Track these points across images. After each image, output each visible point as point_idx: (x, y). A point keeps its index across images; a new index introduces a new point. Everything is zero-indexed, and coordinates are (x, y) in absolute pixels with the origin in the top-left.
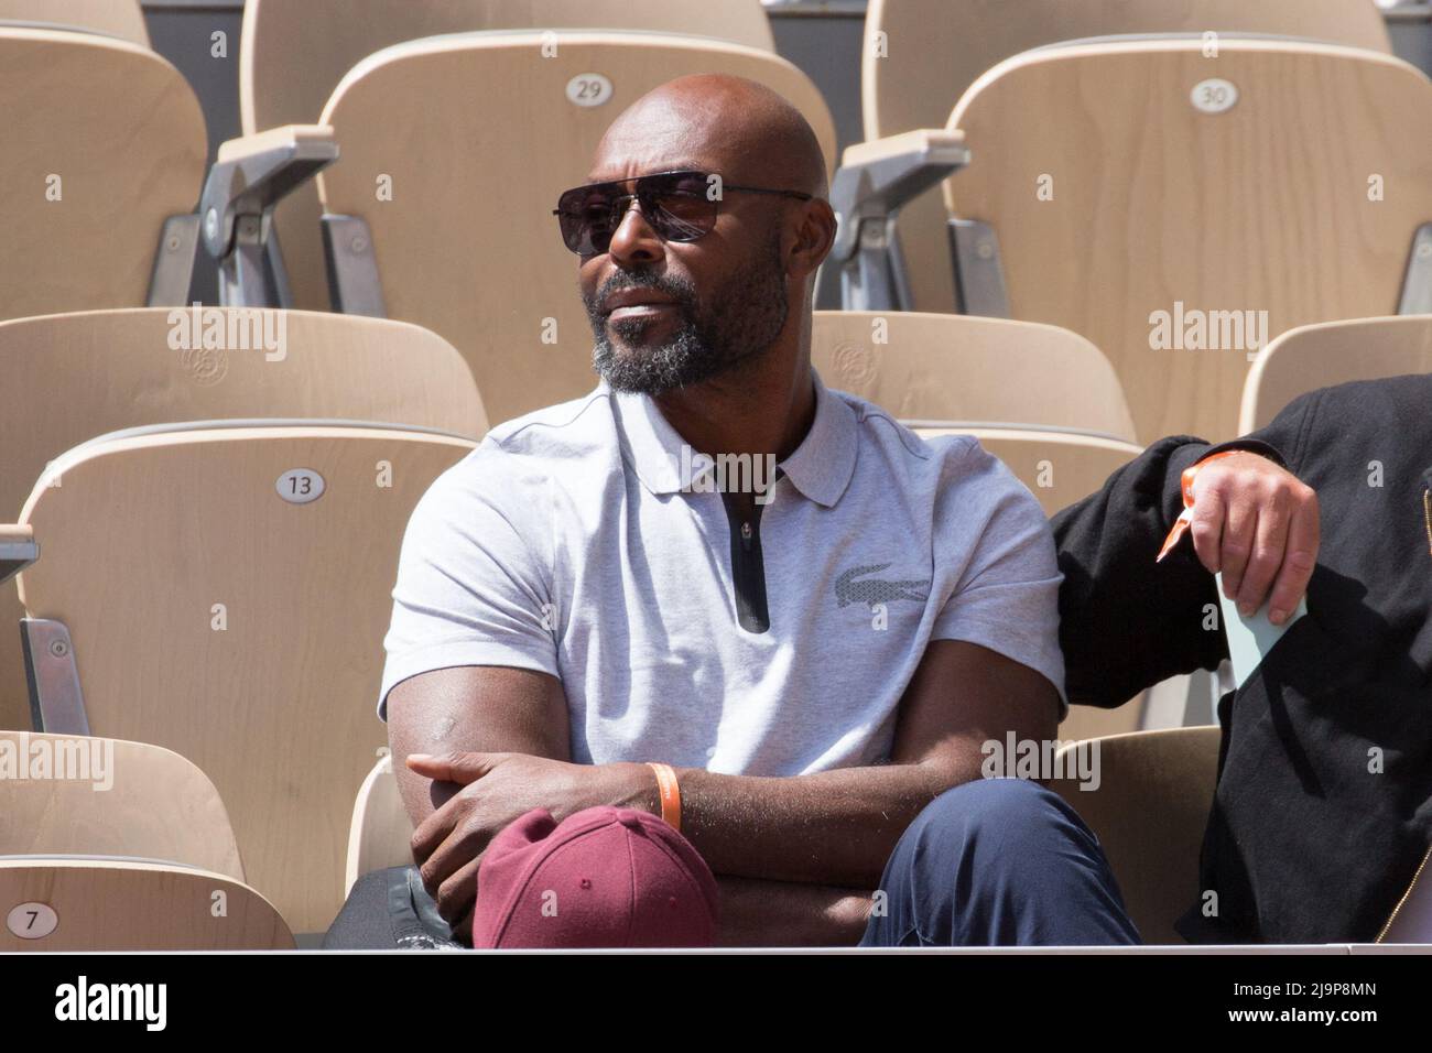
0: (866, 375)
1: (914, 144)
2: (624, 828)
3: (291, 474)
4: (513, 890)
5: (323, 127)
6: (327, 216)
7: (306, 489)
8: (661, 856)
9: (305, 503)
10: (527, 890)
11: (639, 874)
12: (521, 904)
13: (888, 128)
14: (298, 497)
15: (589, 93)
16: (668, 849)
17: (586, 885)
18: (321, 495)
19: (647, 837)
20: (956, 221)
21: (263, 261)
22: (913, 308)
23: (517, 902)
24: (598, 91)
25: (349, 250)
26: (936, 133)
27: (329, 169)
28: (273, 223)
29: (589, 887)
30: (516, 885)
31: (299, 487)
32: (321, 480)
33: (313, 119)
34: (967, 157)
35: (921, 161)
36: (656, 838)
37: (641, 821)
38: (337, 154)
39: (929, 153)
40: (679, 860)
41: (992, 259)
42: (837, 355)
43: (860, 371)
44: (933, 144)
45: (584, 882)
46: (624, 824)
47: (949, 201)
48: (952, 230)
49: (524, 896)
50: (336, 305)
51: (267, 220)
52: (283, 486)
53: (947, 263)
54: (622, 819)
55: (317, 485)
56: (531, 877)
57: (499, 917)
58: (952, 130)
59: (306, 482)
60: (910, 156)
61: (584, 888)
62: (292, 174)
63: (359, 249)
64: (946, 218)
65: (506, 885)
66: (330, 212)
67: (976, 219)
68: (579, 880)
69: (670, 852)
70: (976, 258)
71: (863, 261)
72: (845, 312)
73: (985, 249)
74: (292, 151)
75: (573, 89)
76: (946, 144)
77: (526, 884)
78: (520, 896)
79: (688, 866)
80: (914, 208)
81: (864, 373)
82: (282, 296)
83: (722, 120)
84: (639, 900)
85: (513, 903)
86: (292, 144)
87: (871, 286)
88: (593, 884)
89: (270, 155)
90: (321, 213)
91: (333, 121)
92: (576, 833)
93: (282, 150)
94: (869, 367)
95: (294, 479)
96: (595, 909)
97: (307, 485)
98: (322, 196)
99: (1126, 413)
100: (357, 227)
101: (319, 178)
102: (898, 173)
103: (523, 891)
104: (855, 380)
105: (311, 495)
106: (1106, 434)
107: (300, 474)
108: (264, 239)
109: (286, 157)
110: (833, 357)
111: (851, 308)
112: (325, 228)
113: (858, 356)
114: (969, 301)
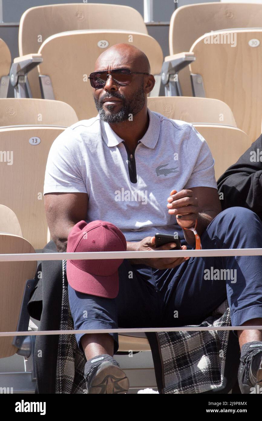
0: (171, 112)
1: (182, 56)
2: (103, 227)
3: (33, 138)
4: (76, 243)
5: (39, 54)
6: (40, 76)
7: (36, 142)
8: (113, 234)
9: (36, 145)
10: (80, 243)
11: (107, 239)
12: (78, 246)
13: (175, 52)
14: (34, 144)
15: (103, 45)
16: (114, 232)
17: (94, 242)
18: (40, 143)
19: (109, 229)
20: (192, 74)
21: (25, 87)
22: (182, 95)
23: (77, 246)
24: (105, 44)
25: (46, 84)
26: (187, 53)
27: (41, 64)
28: (27, 78)
29: (95, 242)
30: (77, 242)
31: (35, 141)
32: (40, 140)
33: (37, 52)
34: (195, 59)
35: (184, 60)
36: (111, 229)
37: (107, 225)
38: (42, 61)
39: (186, 58)
40: (116, 234)
41: (201, 83)
42: (164, 107)
43: (170, 111)
44: (186, 56)
45: (93, 241)
46: (103, 226)
47: (190, 70)
48: (191, 76)
49: (79, 244)
50: (43, 97)
51: (26, 77)
52: (31, 141)
53: (190, 85)
54: (102, 225)
55: (39, 141)
56: (81, 240)
57: (73, 249)
58: (191, 52)
59: (36, 140)
60: (181, 59)
61: (93, 243)
62: (32, 66)
63: (48, 84)
64: (190, 73)
65: (75, 242)
66: (41, 75)
67: (197, 74)
68: (92, 241)
69: (114, 233)
70: (197, 83)
71: (170, 84)
72: (166, 97)
73: (199, 81)
74: (32, 60)
75: (99, 44)
76: (189, 56)
77: (79, 242)
78: (78, 244)
79: (119, 236)
80: (182, 71)
81: (171, 111)
82: (30, 95)
83: (130, 55)
84: (107, 245)
85: (76, 246)
86: (32, 58)
87: (172, 90)
88: (96, 242)
89: (26, 61)
90: (39, 75)
91: (41, 53)
92: (91, 229)
93: (29, 60)
94: (172, 110)
95: (33, 139)
96: (96, 248)
97: (36, 141)
98: (39, 71)
99: (234, 120)
100: (48, 78)
101: (38, 66)
102: (178, 63)
103: (79, 243)
104: (168, 113)
105: (38, 143)
106: (229, 125)
107: (35, 138)
108: (25, 81)
109: (30, 62)
110: (163, 107)
111: (167, 96)
112: (40, 78)
113: (169, 107)
114: (196, 94)
